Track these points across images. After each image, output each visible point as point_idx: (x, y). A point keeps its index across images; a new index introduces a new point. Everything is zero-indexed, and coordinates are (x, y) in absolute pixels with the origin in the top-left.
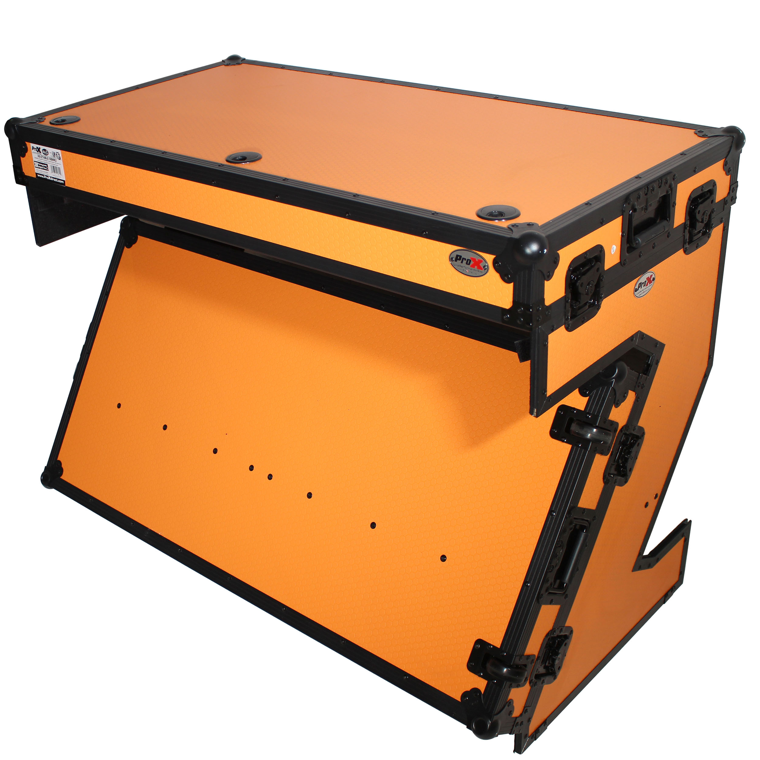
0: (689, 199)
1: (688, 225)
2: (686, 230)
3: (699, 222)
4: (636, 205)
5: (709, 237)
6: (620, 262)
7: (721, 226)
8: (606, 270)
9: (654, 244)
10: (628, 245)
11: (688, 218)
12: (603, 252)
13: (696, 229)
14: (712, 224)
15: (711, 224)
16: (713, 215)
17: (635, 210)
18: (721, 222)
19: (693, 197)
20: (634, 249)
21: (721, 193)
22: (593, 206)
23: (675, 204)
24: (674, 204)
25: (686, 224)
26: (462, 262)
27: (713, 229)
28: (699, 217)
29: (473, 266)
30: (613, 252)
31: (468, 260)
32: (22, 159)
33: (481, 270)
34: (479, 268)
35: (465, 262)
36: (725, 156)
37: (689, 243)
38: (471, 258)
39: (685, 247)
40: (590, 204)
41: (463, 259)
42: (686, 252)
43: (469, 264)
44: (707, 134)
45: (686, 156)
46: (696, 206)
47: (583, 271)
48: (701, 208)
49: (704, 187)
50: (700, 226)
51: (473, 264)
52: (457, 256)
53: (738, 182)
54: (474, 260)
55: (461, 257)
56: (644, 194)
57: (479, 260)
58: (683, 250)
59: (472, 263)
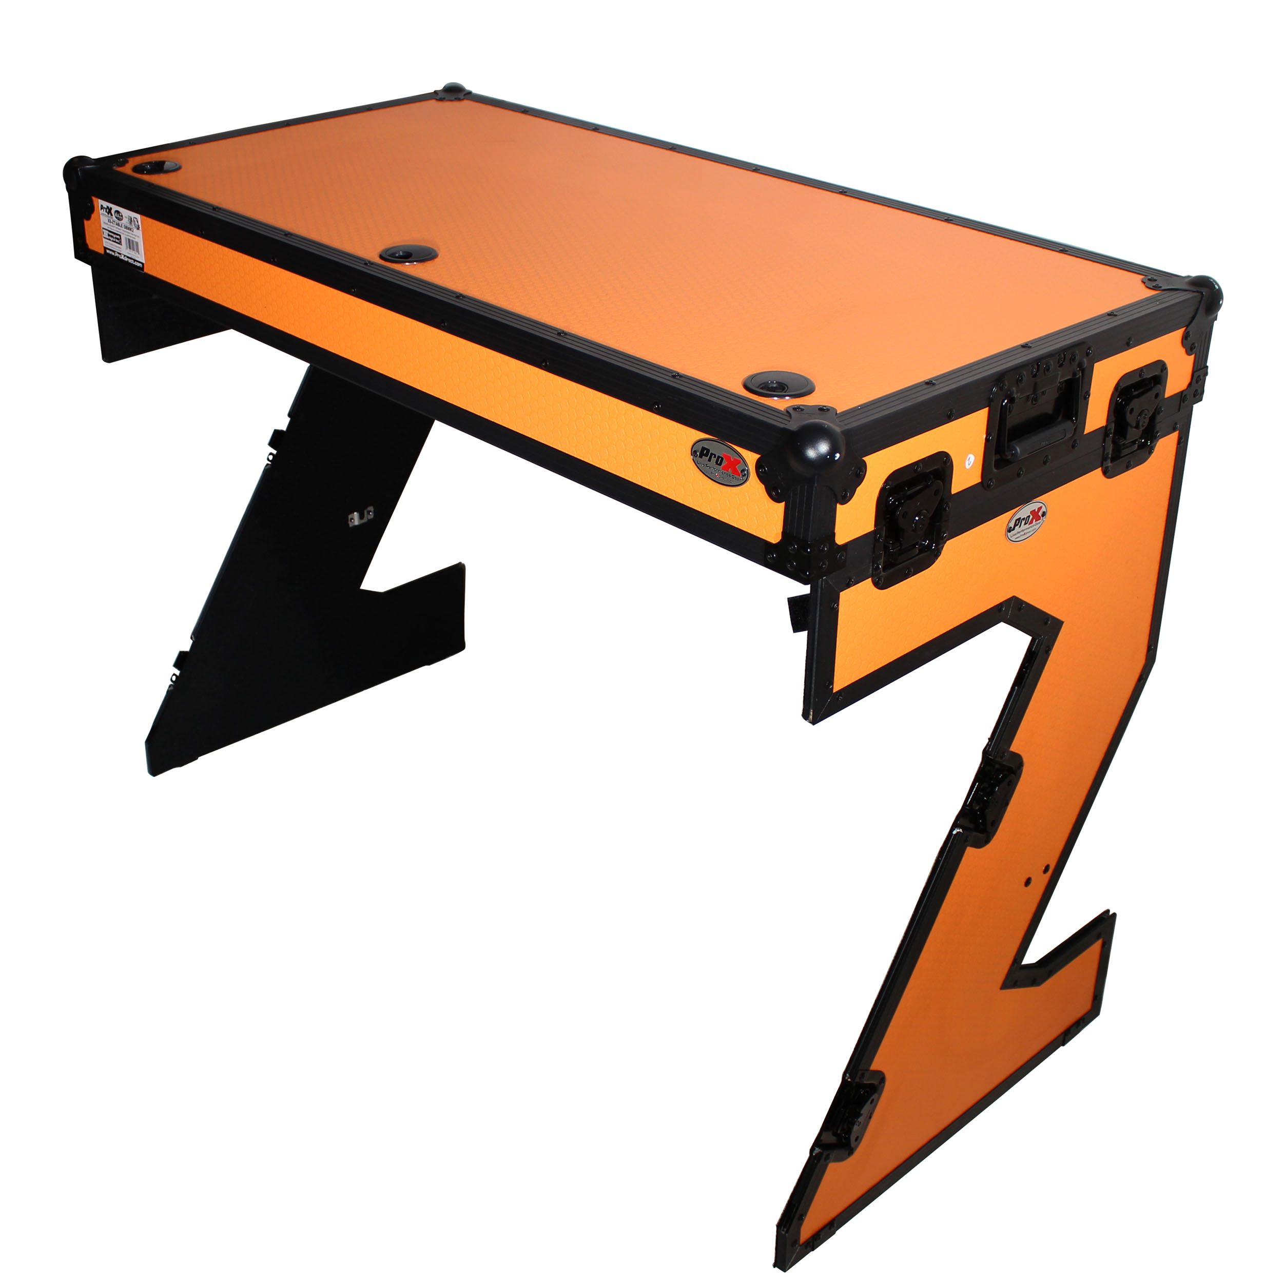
0: (1116, 388)
1: (1112, 431)
2: (1107, 438)
3: (1132, 427)
4: (1015, 391)
5: (1150, 453)
6: (981, 483)
7: (1174, 436)
8: (955, 494)
9: (1046, 456)
10: (998, 457)
11: (1114, 420)
12: (949, 464)
13: (1125, 438)
14: (1157, 432)
15: (1155, 431)
16: (1159, 418)
17: (1012, 400)
18: (1174, 430)
19: (1123, 385)
20: (1009, 462)
21: (1175, 383)
22: (937, 387)
23: (1089, 396)
24: (1087, 395)
25: (1108, 428)
26: (710, 460)
27: (1158, 441)
28: (1131, 419)
29: (726, 468)
30: (969, 464)
31: (719, 457)
32: (86, 222)
33: (737, 477)
34: (735, 472)
35: (714, 460)
36: (1187, 324)
37: (1113, 460)
38: (724, 455)
39: (1104, 466)
40: (934, 384)
41: (712, 454)
42: (1107, 474)
43: (720, 464)
44: (1160, 285)
45: (1115, 318)
46: (1128, 401)
47: (909, 493)
48: (1135, 404)
49: (1145, 370)
50: (1133, 434)
51: (726, 465)
52: (703, 449)
53: (1207, 367)
54: (728, 458)
55: (708, 451)
56: (1031, 376)
57: (735, 460)
58: (1102, 470)
59: (724, 463)
